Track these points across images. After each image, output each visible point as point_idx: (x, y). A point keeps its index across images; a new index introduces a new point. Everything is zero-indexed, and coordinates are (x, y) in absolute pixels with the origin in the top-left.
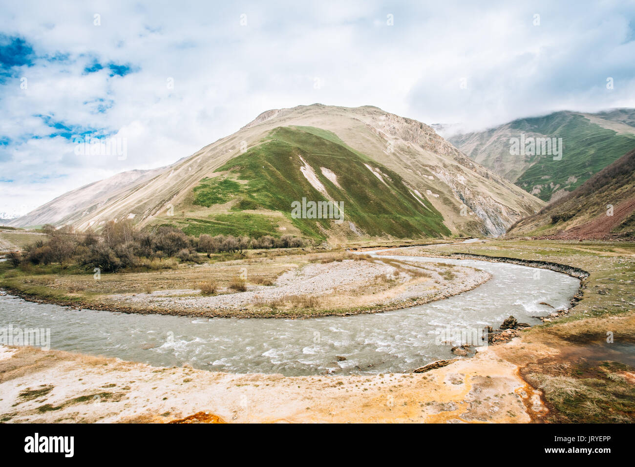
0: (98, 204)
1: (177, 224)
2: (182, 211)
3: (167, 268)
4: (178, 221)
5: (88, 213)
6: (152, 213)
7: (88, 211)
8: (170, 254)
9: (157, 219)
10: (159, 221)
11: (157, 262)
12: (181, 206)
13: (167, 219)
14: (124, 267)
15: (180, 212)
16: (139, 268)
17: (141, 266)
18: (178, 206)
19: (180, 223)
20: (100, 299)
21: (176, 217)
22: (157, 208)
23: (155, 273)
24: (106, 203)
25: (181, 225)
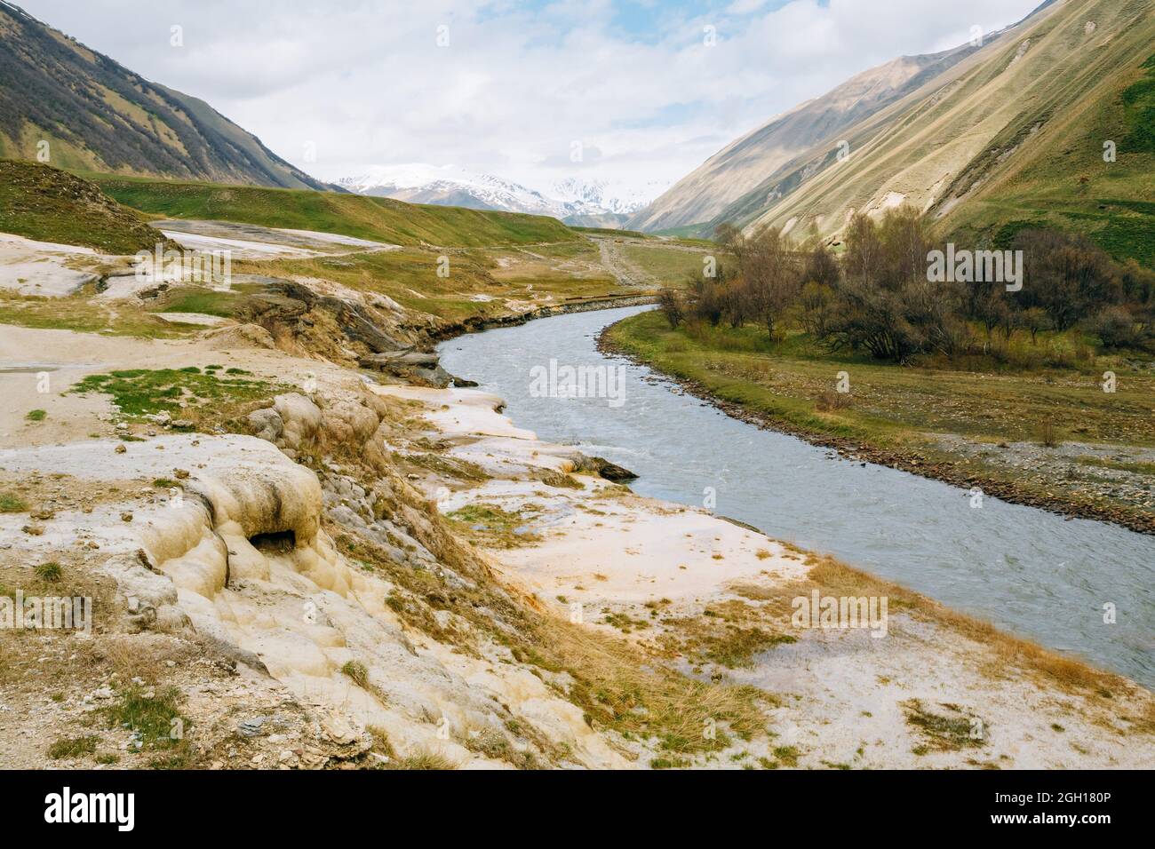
0: (803, 169)
1: (1066, 223)
2: (1078, 177)
3: (1060, 365)
4: (1066, 210)
5: (780, 195)
6: (958, 190)
7: (778, 191)
8: (1064, 320)
9: (993, 205)
10: (999, 211)
11: (1023, 344)
12: (1074, 157)
13: (1026, 205)
14: (929, 348)
15: (1072, 180)
16: (973, 358)
17: (979, 352)
18: (1060, 160)
19: (1075, 216)
20: (905, 440)
21: (1059, 198)
22: (974, 172)
23: (1030, 380)
24: (823, 164)
25: (1080, 223)
